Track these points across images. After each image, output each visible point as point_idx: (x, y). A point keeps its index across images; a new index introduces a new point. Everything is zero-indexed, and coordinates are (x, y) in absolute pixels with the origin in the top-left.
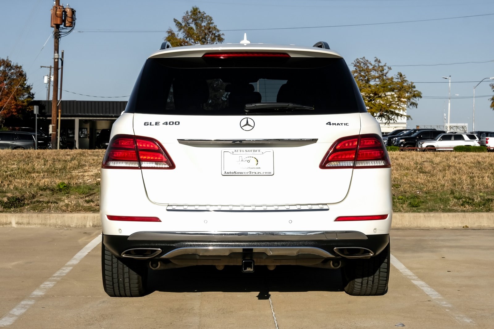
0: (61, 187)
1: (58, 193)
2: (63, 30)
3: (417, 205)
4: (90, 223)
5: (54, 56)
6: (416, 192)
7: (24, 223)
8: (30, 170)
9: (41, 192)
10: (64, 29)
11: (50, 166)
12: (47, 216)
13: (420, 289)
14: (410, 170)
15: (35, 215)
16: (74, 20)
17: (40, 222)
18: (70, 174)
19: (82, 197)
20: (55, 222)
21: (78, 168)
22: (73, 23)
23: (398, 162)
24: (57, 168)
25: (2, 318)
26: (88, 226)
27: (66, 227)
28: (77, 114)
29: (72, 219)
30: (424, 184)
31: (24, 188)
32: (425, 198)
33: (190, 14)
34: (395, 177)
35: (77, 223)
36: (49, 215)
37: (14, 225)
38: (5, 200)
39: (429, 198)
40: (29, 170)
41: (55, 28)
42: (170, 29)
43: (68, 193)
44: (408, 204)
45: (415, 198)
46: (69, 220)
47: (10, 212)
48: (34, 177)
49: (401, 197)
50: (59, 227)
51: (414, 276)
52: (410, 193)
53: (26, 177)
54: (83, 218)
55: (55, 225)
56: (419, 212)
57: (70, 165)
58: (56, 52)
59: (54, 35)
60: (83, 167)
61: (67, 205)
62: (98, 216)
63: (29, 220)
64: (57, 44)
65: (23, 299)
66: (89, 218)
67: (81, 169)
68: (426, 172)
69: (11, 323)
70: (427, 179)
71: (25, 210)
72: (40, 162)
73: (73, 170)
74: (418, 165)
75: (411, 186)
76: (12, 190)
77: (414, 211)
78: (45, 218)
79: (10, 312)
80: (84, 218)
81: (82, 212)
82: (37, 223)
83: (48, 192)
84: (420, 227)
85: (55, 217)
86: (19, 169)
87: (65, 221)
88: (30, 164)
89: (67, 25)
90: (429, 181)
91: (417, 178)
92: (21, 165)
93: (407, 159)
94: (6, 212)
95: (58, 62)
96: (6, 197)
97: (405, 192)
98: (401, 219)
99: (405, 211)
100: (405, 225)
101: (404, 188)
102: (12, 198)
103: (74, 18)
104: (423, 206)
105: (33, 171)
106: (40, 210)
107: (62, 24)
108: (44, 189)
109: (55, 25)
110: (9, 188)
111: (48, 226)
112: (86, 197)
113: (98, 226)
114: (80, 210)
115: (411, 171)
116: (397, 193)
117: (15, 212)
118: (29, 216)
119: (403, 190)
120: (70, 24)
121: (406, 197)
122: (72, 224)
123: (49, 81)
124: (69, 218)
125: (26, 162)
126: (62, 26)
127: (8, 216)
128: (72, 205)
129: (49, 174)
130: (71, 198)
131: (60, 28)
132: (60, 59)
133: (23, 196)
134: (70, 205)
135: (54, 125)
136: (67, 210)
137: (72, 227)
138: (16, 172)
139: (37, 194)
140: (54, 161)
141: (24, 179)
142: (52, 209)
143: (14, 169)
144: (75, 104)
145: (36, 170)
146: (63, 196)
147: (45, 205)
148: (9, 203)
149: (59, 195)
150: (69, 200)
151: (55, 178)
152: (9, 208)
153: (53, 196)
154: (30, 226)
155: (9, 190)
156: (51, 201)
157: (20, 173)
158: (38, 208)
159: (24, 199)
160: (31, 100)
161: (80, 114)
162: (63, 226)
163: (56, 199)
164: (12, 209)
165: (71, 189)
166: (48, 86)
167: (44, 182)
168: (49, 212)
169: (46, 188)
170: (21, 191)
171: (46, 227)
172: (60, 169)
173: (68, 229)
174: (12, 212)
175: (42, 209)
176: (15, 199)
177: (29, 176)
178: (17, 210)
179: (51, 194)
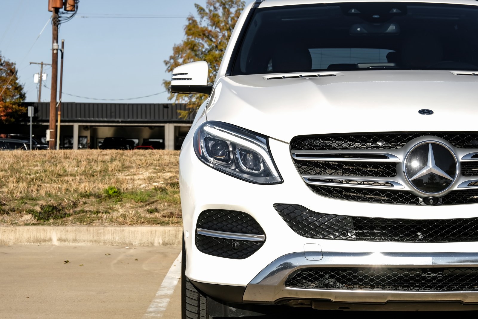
0: (111, 192)
1: (107, 201)
2: (64, 15)
4: (159, 240)
5: (53, 46)
7: (68, 239)
9: (84, 200)
10: (64, 13)
11: (86, 167)
12: (100, 229)
15: (84, 228)
16: (77, 3)
17: (91, 238)
18: (115, 177)
19: (140, 205)
20: (112, 238)
21: (122, 170)
22: (76, 7)
24: (94, 171)
26: (156, 244)
27: (127, 245)
28: (76, 119)
29: (134, 235)
31: (59, 193)
35: (141, 240)
36: (103, 229)
37: (55, 242)
38: (38, 209)
40: (59, 172)
41: (53, 13)
42: (191, 15)
43: (121, 201)
46: (130, 235)
47: (49, 225)
48: (68, 181)
50: (117, 246)
53: (58, 180)
54: (149, 233)
55: (112, 243)
57: (112, 166)
58: (55, 41)
59: (52, 20)
60: (129, 169)
61: (124, 216)
62: (169, 230)
63: (76, 235)
64: (56, 32)
66: (157, 233)
67: (127, 171)
71: (69, 222)
73: (118, 172)
76: (43, 197)
78: (98, 233)
80: (151, 232)
81: (146, 225)
82: (87, 239)
83: (94, 199)
85: (111, 231)
86: (45, 171)
87: (126, 237)
88: (58, 166)
89: (68, 9)
92: (47, 166)
94: (43, 225)
95: (57, 53)
96: (39, 205)
102: (46, 207)
103: (77, 1)
105: (65, 174)
106: (89, 222)
107: (62, 8)
108: (86, 195)
109: (54, 9)
110: (39, 194)
111: (102, 244)
112: (146, 206)
113: (171, 244)
114: (143, 223)
117: (55, 224)
118: (75, 231)
120: (72, 7)
122: (135, 241)
123: (40, 80)
124: (130, 233)
125: (52, 163)
126: (62, 10)
127: (47, 230)
128: (131, 215)
129: (87, 178)
130: (127, 207)
131: (59, 12)
132: (60, 50)
133: (60, 204)
134: (128, 215)
135: (52, 130)
136: (125, 222)
137: (135, 245)
138: (43, 174)
139: (79, 202)
140: (89, 162)
141: (55, 183)
142: (104, 221)
143: (39, 172)
144: (74, 107)
145: (69, 173)
146: (116, 204)
147: (95, 216)
148: (45, 212)
149: (109, 204)
150: (124, 209)
151: (97, 181)
152: (45, 219)
153: (100, 204)
154: (76, 244)
155: (40, 197)
156: (102, 211)
157: (49, 176)
158: (85, 220)
159: (63, 208)
160: (22, 101)
161: (80, 119)
162: (122, 244)
163: (106, 209)
164: (51, 221)
165: (124, 195)
166: (38, 86)
167: (83, 187)
168: (102, 224)
169: (89, 195)
170: (56, 198)
171: (100, 245)
172: (101, 172)
173: (129, 248)
174: (52, 225)
175: (91, 221)
176: (51, 208)
177: (61, 180)
178: (58, 222)
179: (98, 202)
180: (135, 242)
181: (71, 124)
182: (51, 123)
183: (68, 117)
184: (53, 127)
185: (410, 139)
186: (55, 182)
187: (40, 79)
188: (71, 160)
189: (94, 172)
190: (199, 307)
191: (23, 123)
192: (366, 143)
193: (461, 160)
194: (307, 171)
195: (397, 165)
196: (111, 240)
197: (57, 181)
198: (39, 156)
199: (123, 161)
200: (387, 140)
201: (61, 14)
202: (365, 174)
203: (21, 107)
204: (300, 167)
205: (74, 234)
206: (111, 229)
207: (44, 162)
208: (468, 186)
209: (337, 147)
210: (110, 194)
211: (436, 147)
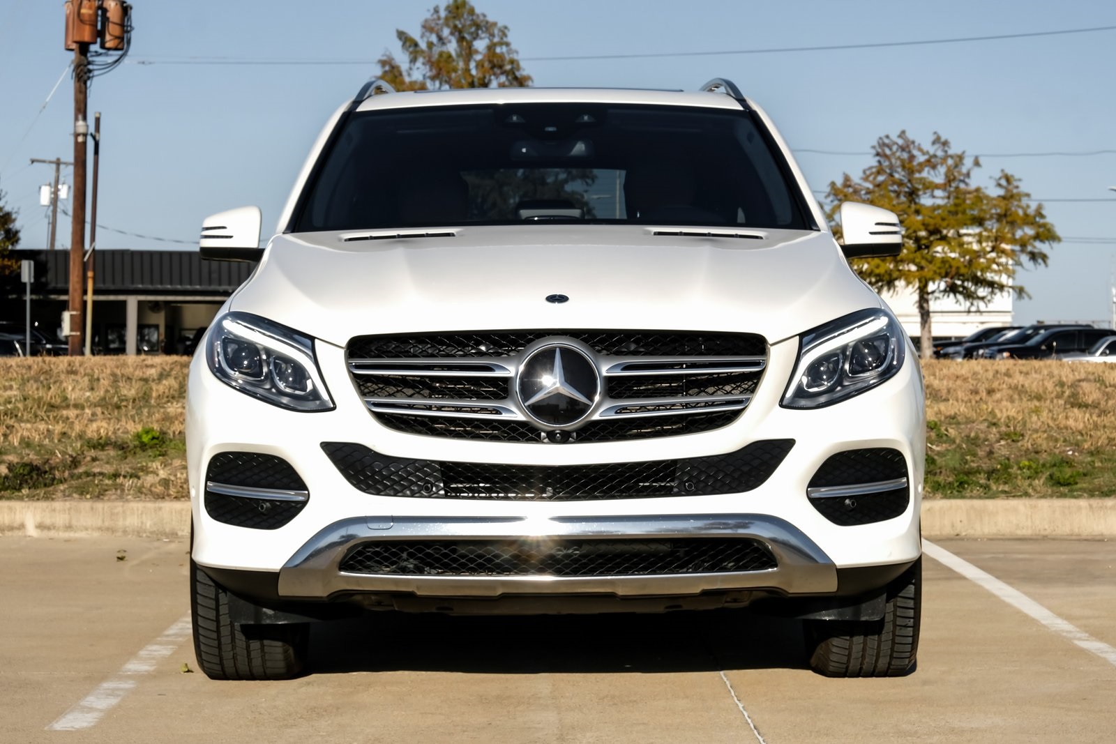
0: (146, 439)
1: (138, 456)
2: (99, 58)
3: (1068, 479)
5: (75, 126)
6: (1064, 451)
7: (56, 525)
8: (56, 401)
9: (93, 453)
10: (100, 55)
11: (107, 391)
12: (116, 507)
13: (1099, 657)
14: (1046, 400)
15: (86, 505)
16: (128, 32)
17: (99, 523)
18: (162, 410)
20: (138, 524)
22: (125, 40)
23: (1013, 381)
24: (124, 398)
25: (66, 714)
27: (167, 535)
28: (132, 287)
29: (181, 517)
30: (1084, 432)
31: (47, 441)
32: (1088, 465)
33: (443, 14)
34: (1008, 417)
36: (123, 506)
37: (31, 531)
38: (3, 470)
39: (1100, 464)
40: (53, 401)
41: (76, 53)
42: (388, 53)
43: (163, 455)
44: (1046, 478)
45: (1065, 464)
46: (174, 518)
47: (21, 499)
48: (68, 418)
49: (1027, 463)
50: (149, 537)
51: (1078, 632)
52: (1050, 454)
53: (48, 417)
55: (138, 532)
56: (1075, 497)
57: (158, 389)
58: (80, 117)
59: (74, 70)
61: (166, 483)
63: (71, 518)
64: (81, 96)
65: (104, 678)
68: (1086, 406)
69: (92, 724)
70: (1091, 421)
71: (60, 494)
72: (77, 381)
73: (168, 401)
74: (1066, 387)
75: (1050, 438)
76: (15, 448)
77: (1063, 496)
78: (112, 514)
79: (81, 704)
82: (92, 525)
83: (112, 452)
84: (1080, 535)
85: (138, 510)
86: (25, 399)
87: (165, 521)
88: (53, 389)
89: (108, 45)
90: (1096, 427)
91: (1067, 418)
92: (32, 389)
93: (1034, 375)
94: (9, 499)
95: (85, 143)
96: (4, 463)
97: (1037, 452)
98: (1030, 513)
99: (1039, 495)
100: (1039, 530)
101: (1034, 440)
102: (19, 466)
103: (127, 26)
104: (1085, 483)
105: (64, 404)
106: (96, 494)
107: (95, 43)
108: (100, 444)
109: (78, 45)
110: (7, 443)
111: (120, 534)
115: (1048, 402)
116: (1015, 454)
117: (31, 497)
118: (70, 509)
119: (1030, 446)
120: (117, 41)
121: (1039, 462)
123: (53, 198)
124: (174, 514)
125: (42, 382)
126: (95, 48)
127: (16, 509)
128: (179, 481)
129: (107, 411)
130: (176, 467)
131: (90, 52)
132: (91, 135)
133: (47, 461)
134: (173, 481)
135: (74, 313)
136: (166, 494)
137: (182, 536)
138: (20, 406)
139: (85, 458)
140: (116, 381)
141: (43, 422)
142: (126, 491)
143: (13, 400)
144: (127, 259)
145: (72, 402)
146: (153, 461)
147: (110, 482)
148: (15, 477)
149: (141, 460)
150: (169, 470)
151: (124, 419)
152: (15, 489)
153: (125, 461)
154: (71, 535)
155: (8, 447)
156: (123, 473)
157: (31, 409)
158: (91, 489)
159: (52, 468)
160: (10, 247)
161: (140, 286)
162: (157, 534)
163: (134, 469)
164: (25, 491)
165: (172, 445)
166: (50, 213)
167: (96, 429)
168: (121, 498)
169: (105, 444)
170: (40, 450)
171: (115, 536)
172: (134, 400)
173: (170, 542)
174: (26, 499)
175: (102, 492)
176: (28, 468)
177: (55, 414)
178: (37, 494)
179: (120, 457)
180: (183, 531)
181: (121, 298)
182: (73, 297)
183: (114, 283)
184: (77, 304)
185: (530, 341)
186: (43, 420)
187: (53, 196)
188: (78, 378)
189: (123, 400)
190: (217, 610)
191: (14, 296)
192: (463, 348)
193: (604, 373)
194: (373, 392)
195: (509, 382)
196: (138, 527)
197: (45, 418)
198: (17, 369)
199: (181, 378)
200: (495, 343)
201: (92, 56)
202: (460, 395)
203: (6, 260)
204: (363, 385)
205: (67, 516)
206: (137, 506)
207: (24, 382)
208: (616, 413)
209: (420, 353)
210: (143, 442)
211: (566, 352)
